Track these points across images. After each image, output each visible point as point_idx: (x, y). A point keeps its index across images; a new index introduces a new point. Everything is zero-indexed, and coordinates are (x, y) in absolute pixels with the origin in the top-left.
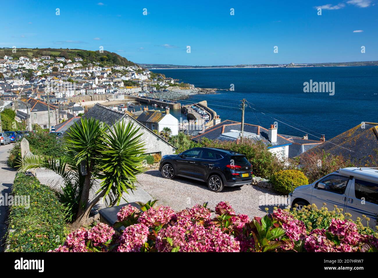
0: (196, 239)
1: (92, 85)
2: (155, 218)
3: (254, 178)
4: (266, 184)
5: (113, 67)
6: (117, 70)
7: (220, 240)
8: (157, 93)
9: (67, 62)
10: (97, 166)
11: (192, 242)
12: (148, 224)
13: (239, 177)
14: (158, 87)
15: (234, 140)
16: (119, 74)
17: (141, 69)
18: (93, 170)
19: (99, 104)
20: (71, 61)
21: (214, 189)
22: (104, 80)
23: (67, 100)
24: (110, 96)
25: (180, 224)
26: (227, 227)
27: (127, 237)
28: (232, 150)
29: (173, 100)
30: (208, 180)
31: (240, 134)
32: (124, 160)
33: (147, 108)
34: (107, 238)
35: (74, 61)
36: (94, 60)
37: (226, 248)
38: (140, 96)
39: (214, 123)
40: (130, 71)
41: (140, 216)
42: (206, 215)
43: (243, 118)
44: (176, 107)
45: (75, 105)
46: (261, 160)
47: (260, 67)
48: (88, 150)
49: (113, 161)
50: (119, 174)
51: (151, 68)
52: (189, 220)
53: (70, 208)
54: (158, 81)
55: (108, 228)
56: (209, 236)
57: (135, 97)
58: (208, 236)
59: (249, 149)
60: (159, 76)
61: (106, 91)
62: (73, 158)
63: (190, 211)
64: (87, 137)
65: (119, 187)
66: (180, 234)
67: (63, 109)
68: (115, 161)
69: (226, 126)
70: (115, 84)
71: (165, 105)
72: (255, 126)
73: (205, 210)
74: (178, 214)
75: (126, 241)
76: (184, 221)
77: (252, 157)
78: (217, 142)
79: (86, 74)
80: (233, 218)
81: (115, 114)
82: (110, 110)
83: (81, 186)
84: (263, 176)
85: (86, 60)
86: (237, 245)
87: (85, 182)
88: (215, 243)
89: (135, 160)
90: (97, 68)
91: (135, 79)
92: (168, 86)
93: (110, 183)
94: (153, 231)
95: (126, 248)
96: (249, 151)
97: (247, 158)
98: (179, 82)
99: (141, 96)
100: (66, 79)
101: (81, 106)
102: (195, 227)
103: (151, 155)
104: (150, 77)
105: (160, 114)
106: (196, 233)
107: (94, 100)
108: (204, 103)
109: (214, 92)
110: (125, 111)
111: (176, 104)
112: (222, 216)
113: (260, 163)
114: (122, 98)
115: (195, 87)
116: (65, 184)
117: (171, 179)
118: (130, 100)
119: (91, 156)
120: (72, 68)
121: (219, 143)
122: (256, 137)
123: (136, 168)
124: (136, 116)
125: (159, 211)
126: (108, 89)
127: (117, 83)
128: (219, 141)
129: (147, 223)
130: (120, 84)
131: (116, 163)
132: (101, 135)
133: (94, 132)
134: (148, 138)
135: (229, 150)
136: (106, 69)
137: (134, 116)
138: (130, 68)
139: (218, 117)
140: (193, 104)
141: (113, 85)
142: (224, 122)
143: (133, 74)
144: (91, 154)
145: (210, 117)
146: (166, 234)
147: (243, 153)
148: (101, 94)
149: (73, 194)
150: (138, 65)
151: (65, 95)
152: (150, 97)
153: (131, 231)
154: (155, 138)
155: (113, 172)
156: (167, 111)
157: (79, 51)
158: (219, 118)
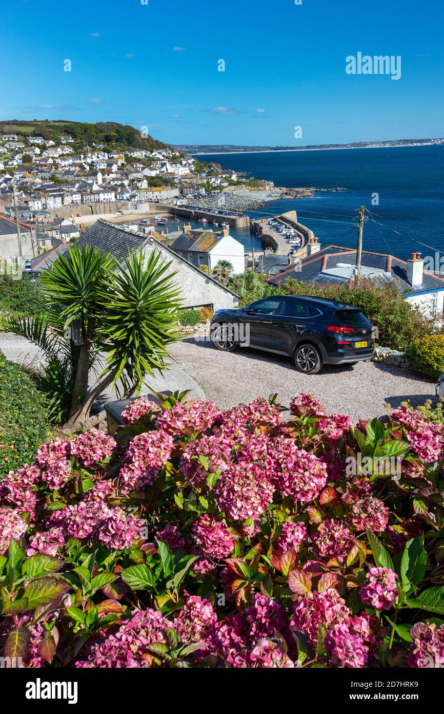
0: (250, 459)
1: (91, 185)
2: (184, 421)
3: (378, 350)
4: (399, 359)
5: (127, 152)
6: (135, 158)
7: (291, 462)
8: (207, 199)
9: (47, 145)
10: (100, 330)
11: (243, 464)
12: (172, 431)
13: (350, 348)
14: (209, 188)
15: (344, 282)
16: (139, 165)
17: (177, 154)
18: (93, 336)
19: (103, 220)
20: (54, 144)
21: (305, 369)
22: (113, 176)
23: (49, 213)
24: (124, 205)
25: (225, 431)
26: (310, 437)
27: (135, 452)
28: (338, 300)
29: (236, 211)
30: (295, 353)
31: (354, 271)
32: (145, 319)
33: (190, 226)
34: (103, 453)
35: (58, 144)
36: (94, 139)
37: (301, 475)
38: (176, 205)
39: (309, 252)
40: (159, 159)
41: (159, 418)
42: (271, 417)
43: (361, 241)
44: (242, 223)
45: (65, 223)
46: (391, 317)
47: (396, 146)
48: (83, 301)
49: (127, 321)
50: (137, 344)
51: (195, 152)
52: (241, 426)
53: (57, 400)
54: (208, 175)
55: (104, 437)
56: (273, 453)
57: (169, 206)
58: (270, 454)
59: (370, 297)
60: (210, 167)
61: (116, 197)
62: (60, 316)
63: (244, 410)
64: (81, 279)
65: (138, 366)
66: (222, 450)
67: (44, 230)
68: (129, 321)
69: (330, 257)
70: (133, 184)
71: (220, 220)
72: (383, 255)
73: (271, 409)
74: (226, 415)
75: (134, 460)
76: (232, 427)
77: (374, 313)
78: (313, 286)
79: (81, 166)
80: (321, 422)
81: (131, 238)
82: (123, 231)
83: (75, 364)
84: (393, 346)
85: (79, 141)
86: (323, 470)
87: (81, 357)
88: (283, 466)
89: (165, 319)
90: (100, 156)
91: (168, 173)
92: (226, 184)
93: (122, 358)
94: (181, 443)
95: (133, 471)
96: (370, 302)
97: (365, 315)
98: (247, 178)
99: (179, 204)
100: (47, 175)
101: (74, 224)
102: (250, 437)
103: (195, 309)
104: (193, 169)
105: (213, 236)
106: (251, 449)
107: (97, 213)
108: (292, 215)
109: (310, 194)
110: (150, 233)
111: (241, 219)
112: (302, 417)
113: (389, 322)
114: (145, 208)
115: (275, 187)
116: (47, 360)
117: (230, 352)
118: (158, 211)
119: (88, 312)
120: (56, 156)
121: (317, 288)
122: (382, 276)
123: (168, 332)
124: (171, 240)
125: (193, 409)
126: (119, 194)
127: (135, 182)
128: (316, 284)
129: (170, 430)
130: (140, 183)
131: (132, 324)
132: (105, 276)
133: (93, 271)
134: (189, 279)
135: (334, 300)
136: (116, 156)
137: (167, 240)
138: (159, 153)
139: (316, 241)
140: (272, 217)
141: (129, 186)
142: (326, 248)
143: (163, 165)
144: (88, 308)
145: (301, 241)
146: (197, 450)
147: (358, 306)
148: (109, 202)
149: (61, 377)
150: (171, 148)
151: (46, 204)
152: (195, 205)
153: (142, 443)
154: (202, 279)
155: (127, 340)
156: (224, 231)
157: (67, 124)
158: (318, 242)
